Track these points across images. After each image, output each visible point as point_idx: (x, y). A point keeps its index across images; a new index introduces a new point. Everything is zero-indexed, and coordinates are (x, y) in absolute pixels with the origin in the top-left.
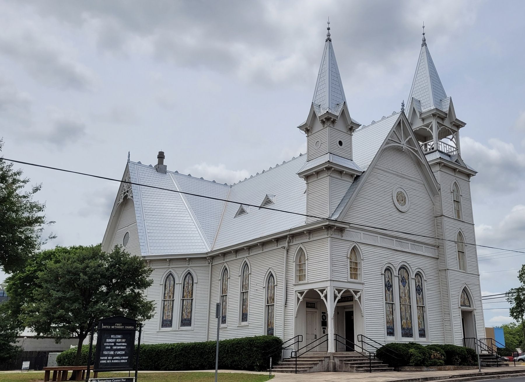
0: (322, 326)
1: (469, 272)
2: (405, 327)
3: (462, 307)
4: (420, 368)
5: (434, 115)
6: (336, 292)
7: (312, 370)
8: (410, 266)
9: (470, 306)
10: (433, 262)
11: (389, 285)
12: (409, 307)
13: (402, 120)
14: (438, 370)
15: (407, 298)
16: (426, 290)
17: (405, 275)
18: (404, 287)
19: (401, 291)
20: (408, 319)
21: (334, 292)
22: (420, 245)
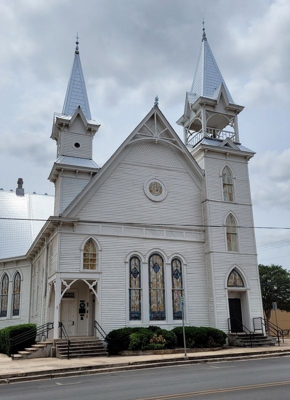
0: (80, 313)
1: (242, 253)
2: (155, 310)
3: (229, 288)
4: (137, 352)
5: (201, 104)
6: (65, 283)
7: (30, 356)
8: (164, 252)
9: (243, 286)
10: (197, 246)
11: (136, 272)
12: (162, 291)
13: (155, 114)
14: (153, 354)
15: (160, 283)
16: (185, 274)
17: (159, 261)
18: (156, 272)
19: (152, 277)
20: (160, 303)
21: (62, 282)
22: (180, 231)
